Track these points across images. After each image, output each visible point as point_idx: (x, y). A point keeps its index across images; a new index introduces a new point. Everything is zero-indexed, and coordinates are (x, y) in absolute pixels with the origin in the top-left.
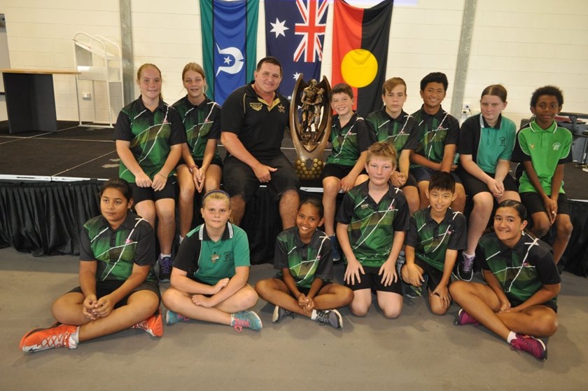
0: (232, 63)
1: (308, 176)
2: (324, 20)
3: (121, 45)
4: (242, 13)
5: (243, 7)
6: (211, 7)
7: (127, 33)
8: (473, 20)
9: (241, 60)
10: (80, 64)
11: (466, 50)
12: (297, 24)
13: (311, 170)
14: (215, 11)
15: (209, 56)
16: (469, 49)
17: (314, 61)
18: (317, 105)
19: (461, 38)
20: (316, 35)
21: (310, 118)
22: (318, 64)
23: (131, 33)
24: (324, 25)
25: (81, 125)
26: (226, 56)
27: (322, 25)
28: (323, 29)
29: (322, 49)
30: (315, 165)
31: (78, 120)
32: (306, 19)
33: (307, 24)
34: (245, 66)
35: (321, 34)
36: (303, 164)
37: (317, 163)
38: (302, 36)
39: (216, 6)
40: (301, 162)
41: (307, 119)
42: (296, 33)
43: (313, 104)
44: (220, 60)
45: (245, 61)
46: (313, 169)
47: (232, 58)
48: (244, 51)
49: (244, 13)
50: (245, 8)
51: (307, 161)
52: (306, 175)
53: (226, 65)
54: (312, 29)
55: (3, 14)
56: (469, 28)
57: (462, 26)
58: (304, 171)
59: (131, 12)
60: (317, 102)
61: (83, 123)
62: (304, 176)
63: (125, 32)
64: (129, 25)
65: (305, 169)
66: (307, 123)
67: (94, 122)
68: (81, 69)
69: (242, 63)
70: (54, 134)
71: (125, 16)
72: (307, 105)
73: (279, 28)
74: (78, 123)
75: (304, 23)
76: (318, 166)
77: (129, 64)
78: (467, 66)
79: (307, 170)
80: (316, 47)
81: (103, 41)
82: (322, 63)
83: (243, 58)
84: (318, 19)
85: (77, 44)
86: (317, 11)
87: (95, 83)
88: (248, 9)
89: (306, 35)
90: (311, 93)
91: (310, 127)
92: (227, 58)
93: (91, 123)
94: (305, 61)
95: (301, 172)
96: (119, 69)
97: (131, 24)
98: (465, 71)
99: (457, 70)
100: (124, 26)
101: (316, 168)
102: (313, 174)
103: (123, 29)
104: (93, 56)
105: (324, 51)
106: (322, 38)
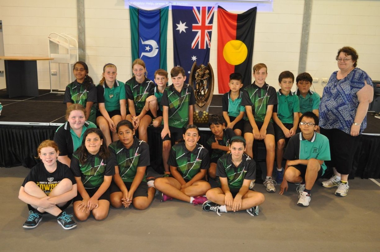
0: (151, 51)
1: (200, 122)
2: (211, 22)
3: (77, 39)
4: (158, 18)
5: (158, 14)
6: (137, 14)
7: (81, 32)
8: (310, 20)
9: (157, 48)
10: (51, 52)
11: (306, 39)
12: (193, 25)
13: (202, 118)
14: (140, 17)
15: (136, 46)
16: (308, 39)
17: (205, 48)
18: (205, 79)
19: (302, 32)
20: (206, 31)
21: (201, 87)
22: (208, 50)
23: (84, 31)
24: (211, 25)
25: (52, 92)
26: (147, 45)
27: (210, 25)
28: (211, 28)
29: (210, 40)
30: (204, 115)
31: (50, 89)
32: (199, 21)
33: (200, 24)
34: (159, 52)
35: (209, 31)
36: (197, 114)
37: (205, 113)
38: (197, 32)
39: (141, 14)
40: (196, 113)
41: (199, 88)
42: (193, 30)
43: (202, 79)
44: (143, 48)
45: (159, 48)
46: (203, 117)
47: (151, 46)
48: (159, 43)
49: (159, 18)
50: (159, 15)
51: (199, 112)
52: (199, 121)
53: (147, 51)
54: (203, 28)
55: (1, 21)
56: (307, 25)
57: (303, 24)
58: (197, 119)
59: (84, 18)
60: (205, 78)
61: (53, 91)
62: (197, 121)
63: (81, 31)
64: (83, 27)
65: (198, 117)
66: (199, 90)
67: (59, 90)
68: (52, 56)
69: (157, 50)
70: (37, 98)
71: (80, 20)
72: (199, 80)
73: (182, 27)
74: (49, 91)
75: (198, 23)
76: (206, 115)
77: (82, 51)
78: (307, 50)
79: (200, 118)
80: (206, 39)
81: (66, 37)
82: (211, 49)
83: (158, 47)
84: (207, 21)
85: (51, 40)
86: (207, 16)
87: (60, 64)
88: (161, 15)
89: (200, 31)
90: (201, 73)
91: (201, 93)
92: (147, 47)
93: (57, 91)
94: (199, 48)
95: (196, 119)
96: (76, 55)
97: (84, 26)
98: (306, 53)
99: (301, 52)
100: (80, 27)
101: (205, 117)
102: (203, 120)
103: (79, 29)
104: (59, 46)
105: (211, 41)
106: (210, 33)
